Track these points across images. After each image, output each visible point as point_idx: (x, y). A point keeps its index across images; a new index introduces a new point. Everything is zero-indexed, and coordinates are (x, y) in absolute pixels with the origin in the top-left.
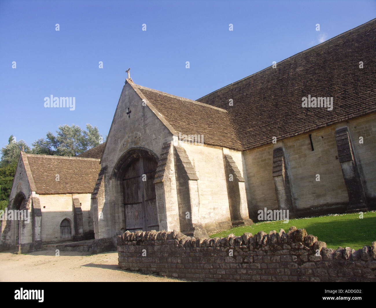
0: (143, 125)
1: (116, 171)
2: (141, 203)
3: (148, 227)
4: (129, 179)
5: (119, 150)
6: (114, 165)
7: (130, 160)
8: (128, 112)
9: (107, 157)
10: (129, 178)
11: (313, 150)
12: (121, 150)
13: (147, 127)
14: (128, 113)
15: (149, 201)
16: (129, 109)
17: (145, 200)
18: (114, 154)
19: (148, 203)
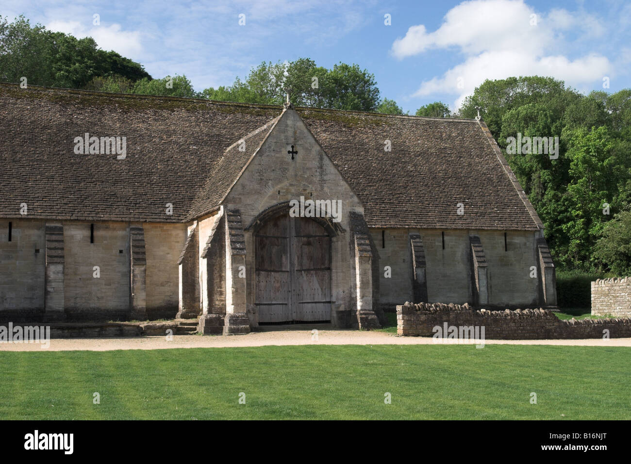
0: (318, 179)
1: (258, 222)
2: (288, 272)
3: (300, 303)
4: (267, 237)
5: (269, 197)
6: (256, 213)
7: (282, 213)
8: (291, 150)
9: (240, 198)
10: (265, 235)
11: (384, 247)
12: (272, 197)
13: (325, 183)
14: (289, 152)
15: (303, 272)
16: (293, 147)
17: (296, 269)
18: (258, 199)
19: (302, 274)
